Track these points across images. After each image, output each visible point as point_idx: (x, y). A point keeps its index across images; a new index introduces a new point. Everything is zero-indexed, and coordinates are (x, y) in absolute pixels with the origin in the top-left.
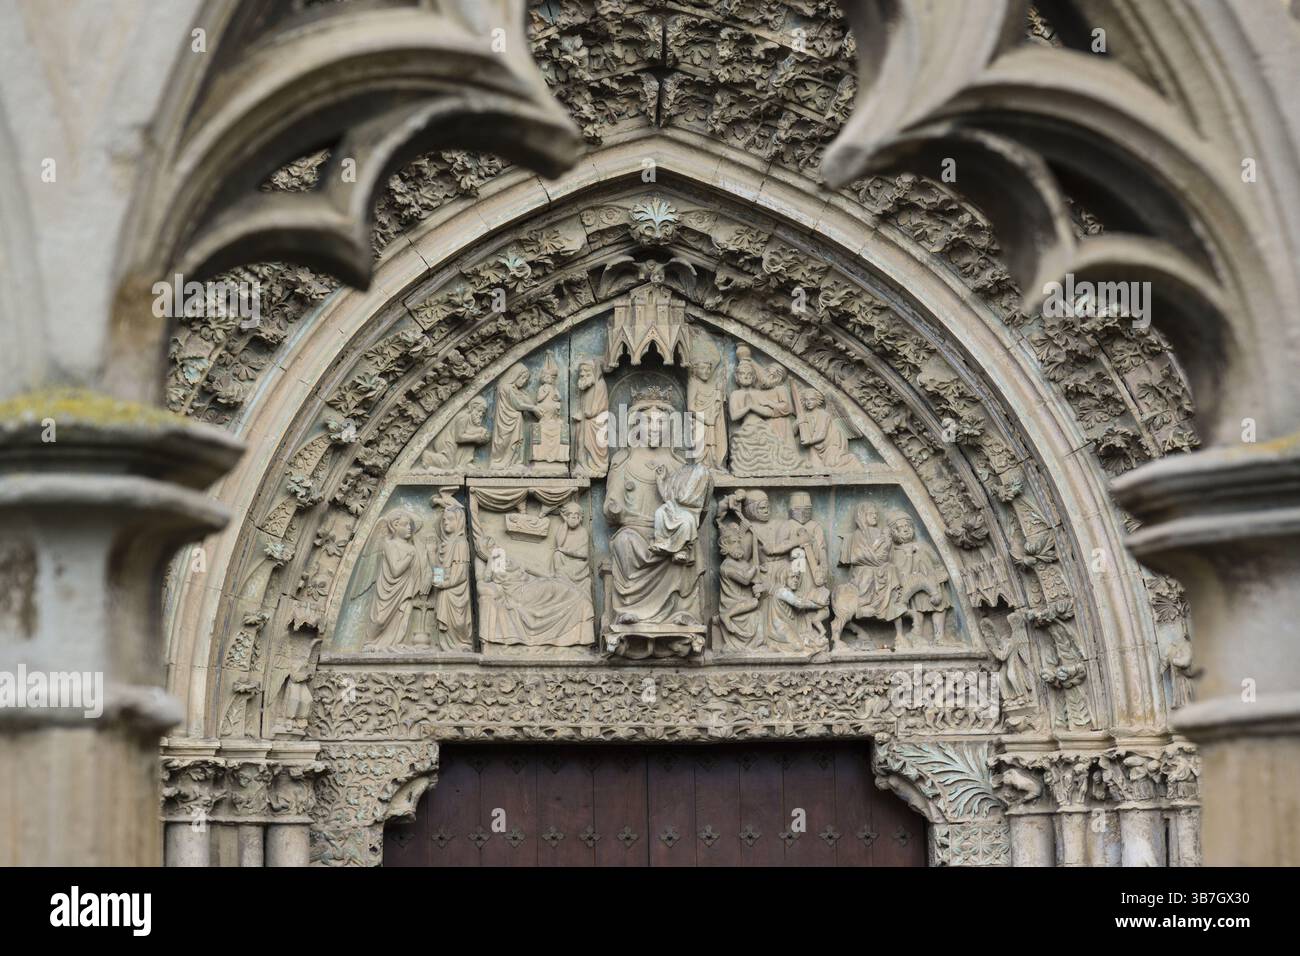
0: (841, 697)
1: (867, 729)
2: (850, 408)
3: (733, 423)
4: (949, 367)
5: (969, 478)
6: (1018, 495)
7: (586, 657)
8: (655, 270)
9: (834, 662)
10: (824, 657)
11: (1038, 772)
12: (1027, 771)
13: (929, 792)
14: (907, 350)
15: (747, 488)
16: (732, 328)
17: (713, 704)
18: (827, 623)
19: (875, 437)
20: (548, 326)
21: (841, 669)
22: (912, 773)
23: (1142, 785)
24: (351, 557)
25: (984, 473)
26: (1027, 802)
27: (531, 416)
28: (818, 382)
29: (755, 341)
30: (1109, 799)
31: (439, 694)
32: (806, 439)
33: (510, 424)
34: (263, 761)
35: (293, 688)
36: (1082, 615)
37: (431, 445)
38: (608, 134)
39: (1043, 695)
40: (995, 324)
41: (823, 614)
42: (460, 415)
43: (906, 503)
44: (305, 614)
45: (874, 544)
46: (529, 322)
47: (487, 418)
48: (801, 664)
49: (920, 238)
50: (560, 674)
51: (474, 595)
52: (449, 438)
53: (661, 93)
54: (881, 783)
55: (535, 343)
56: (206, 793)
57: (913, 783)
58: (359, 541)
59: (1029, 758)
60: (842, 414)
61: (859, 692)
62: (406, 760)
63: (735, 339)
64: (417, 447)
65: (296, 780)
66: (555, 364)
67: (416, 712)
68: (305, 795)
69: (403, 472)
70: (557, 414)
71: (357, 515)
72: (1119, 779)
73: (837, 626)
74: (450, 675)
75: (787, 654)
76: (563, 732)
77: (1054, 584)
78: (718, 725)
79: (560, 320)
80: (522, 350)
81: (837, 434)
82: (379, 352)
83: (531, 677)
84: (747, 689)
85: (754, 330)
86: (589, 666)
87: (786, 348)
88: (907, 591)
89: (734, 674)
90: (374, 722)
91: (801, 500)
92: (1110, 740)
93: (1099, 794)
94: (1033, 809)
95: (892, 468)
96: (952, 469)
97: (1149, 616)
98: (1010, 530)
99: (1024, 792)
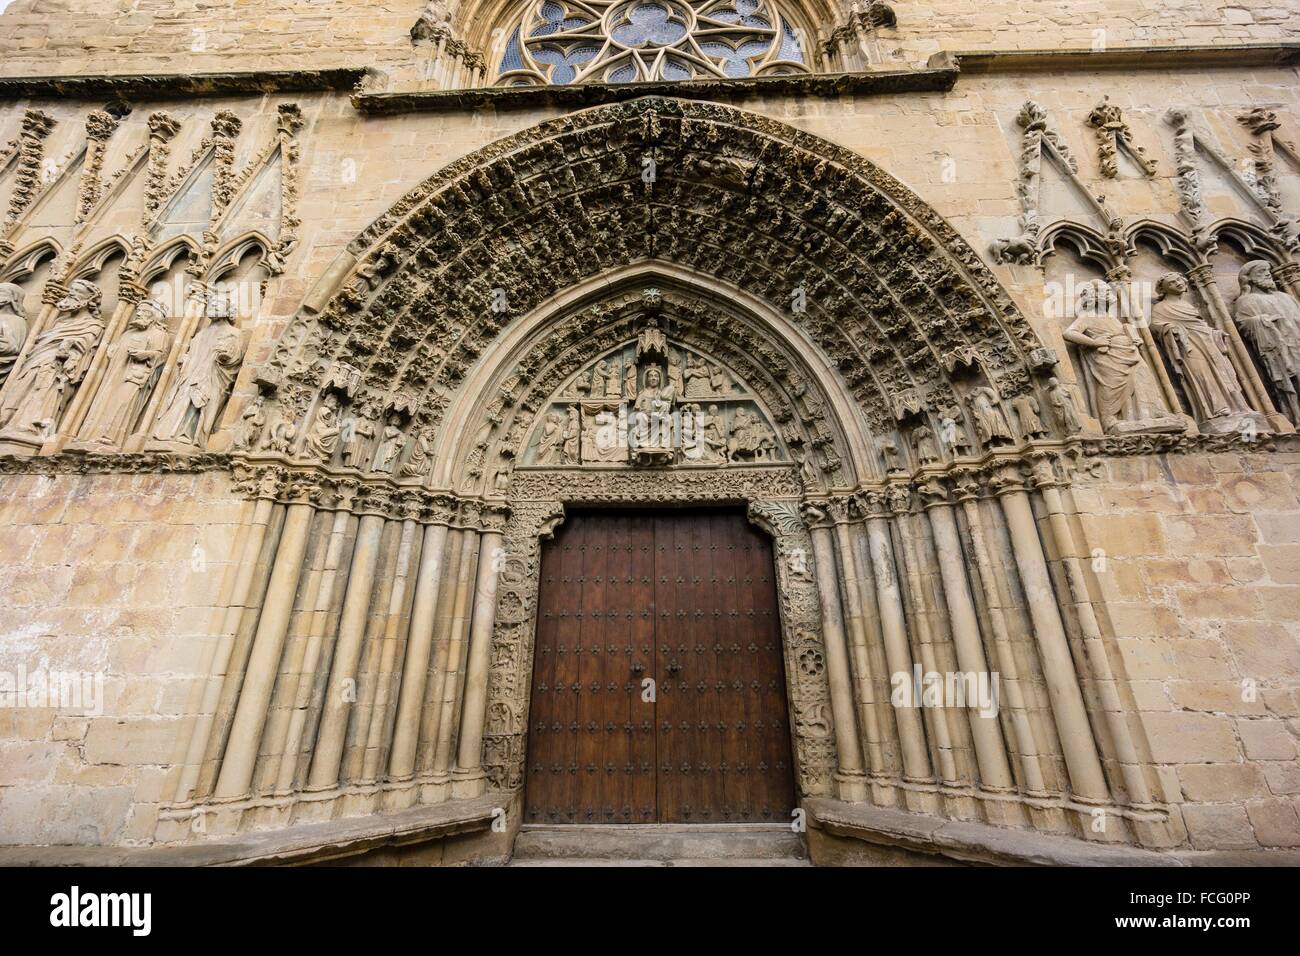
0: (733, 482)
1: (745, 495)
2: (732, 373)
3: (686, 381)
4: (771, 346)
5: (782, 393)
6: (804, 393)
7: (625, 466)
8: (653, 321)
9: (729, 467)
10: (725, 465)
11: (823, 508)
12: (818, 507)
13: (773, 522)
14: (754, 342)
15: (692, 403)
16: (685, 346)
17: (678, 486)
18: (726, 452)
19: (742, 383)
20: (614, 346)
21: (732, 471)
22: (765, 514)
23: (877, 506)
24: (531, 429)
25: (788, 389)
26: (819, 522)
27: (606, 378)
28: (719, 364)
29: (693, 350)
30: (860, 516)
31: (563, 482)
32: (715, 385)
33: (598, 382)
34: (476, 500)
35: (500, 476)
36: (837, 439)
37: (567, 389)
38: (632, 261)
39: (822, 478)
40: (790, 322)
41: (724, 449)
42: (579, 378)
43: (756, 408)
44: (508, 446)
45: (743, 421)
46: (606, 344)
47: (590, 380)
48: (715, 468)
49: (756, 292)
50: (614, 474)
51: (580, 443)
52: (574, 386)
53: (651, 240)
54: (751, 521)
55: (608, 352)
56: (446, 512)
57: (766, 519)
58: (535, 423)
59: (818, 502)
60: (728, 375)
61: (741, 480)
62: (548, 509)
63: (686, 351)
64: (561, 389)
65: (494, 513)
66: (617, 361)
67: (554, 489)
68: (500, 520)
69: (554, 398)
70: (616, 377)
71: (534, 412)
72: (865, 505)
73: (730, 454)
74: (568, 474)
75: (709, 464)
76: (615, 497)
77: (823, 429)
78: (681, 494)
79: (618, 343)
80: (603, 355)
81: (727, 384)
82: (542, 345)
83: (601, 475)
84: (692, 479)
85: (693, 346)
86: (626, 470)
87: (706, 352)
88: (759, 439)
89: (687, 473)
90: (535, 494)
91: (714, 407)
92: (858, 487)
93: (854, 514)
94: (822, 525)
95: (750, 394)
96: (774, 390)
97: (870, 434)
98: (801, 410)
99: (817, 517)
